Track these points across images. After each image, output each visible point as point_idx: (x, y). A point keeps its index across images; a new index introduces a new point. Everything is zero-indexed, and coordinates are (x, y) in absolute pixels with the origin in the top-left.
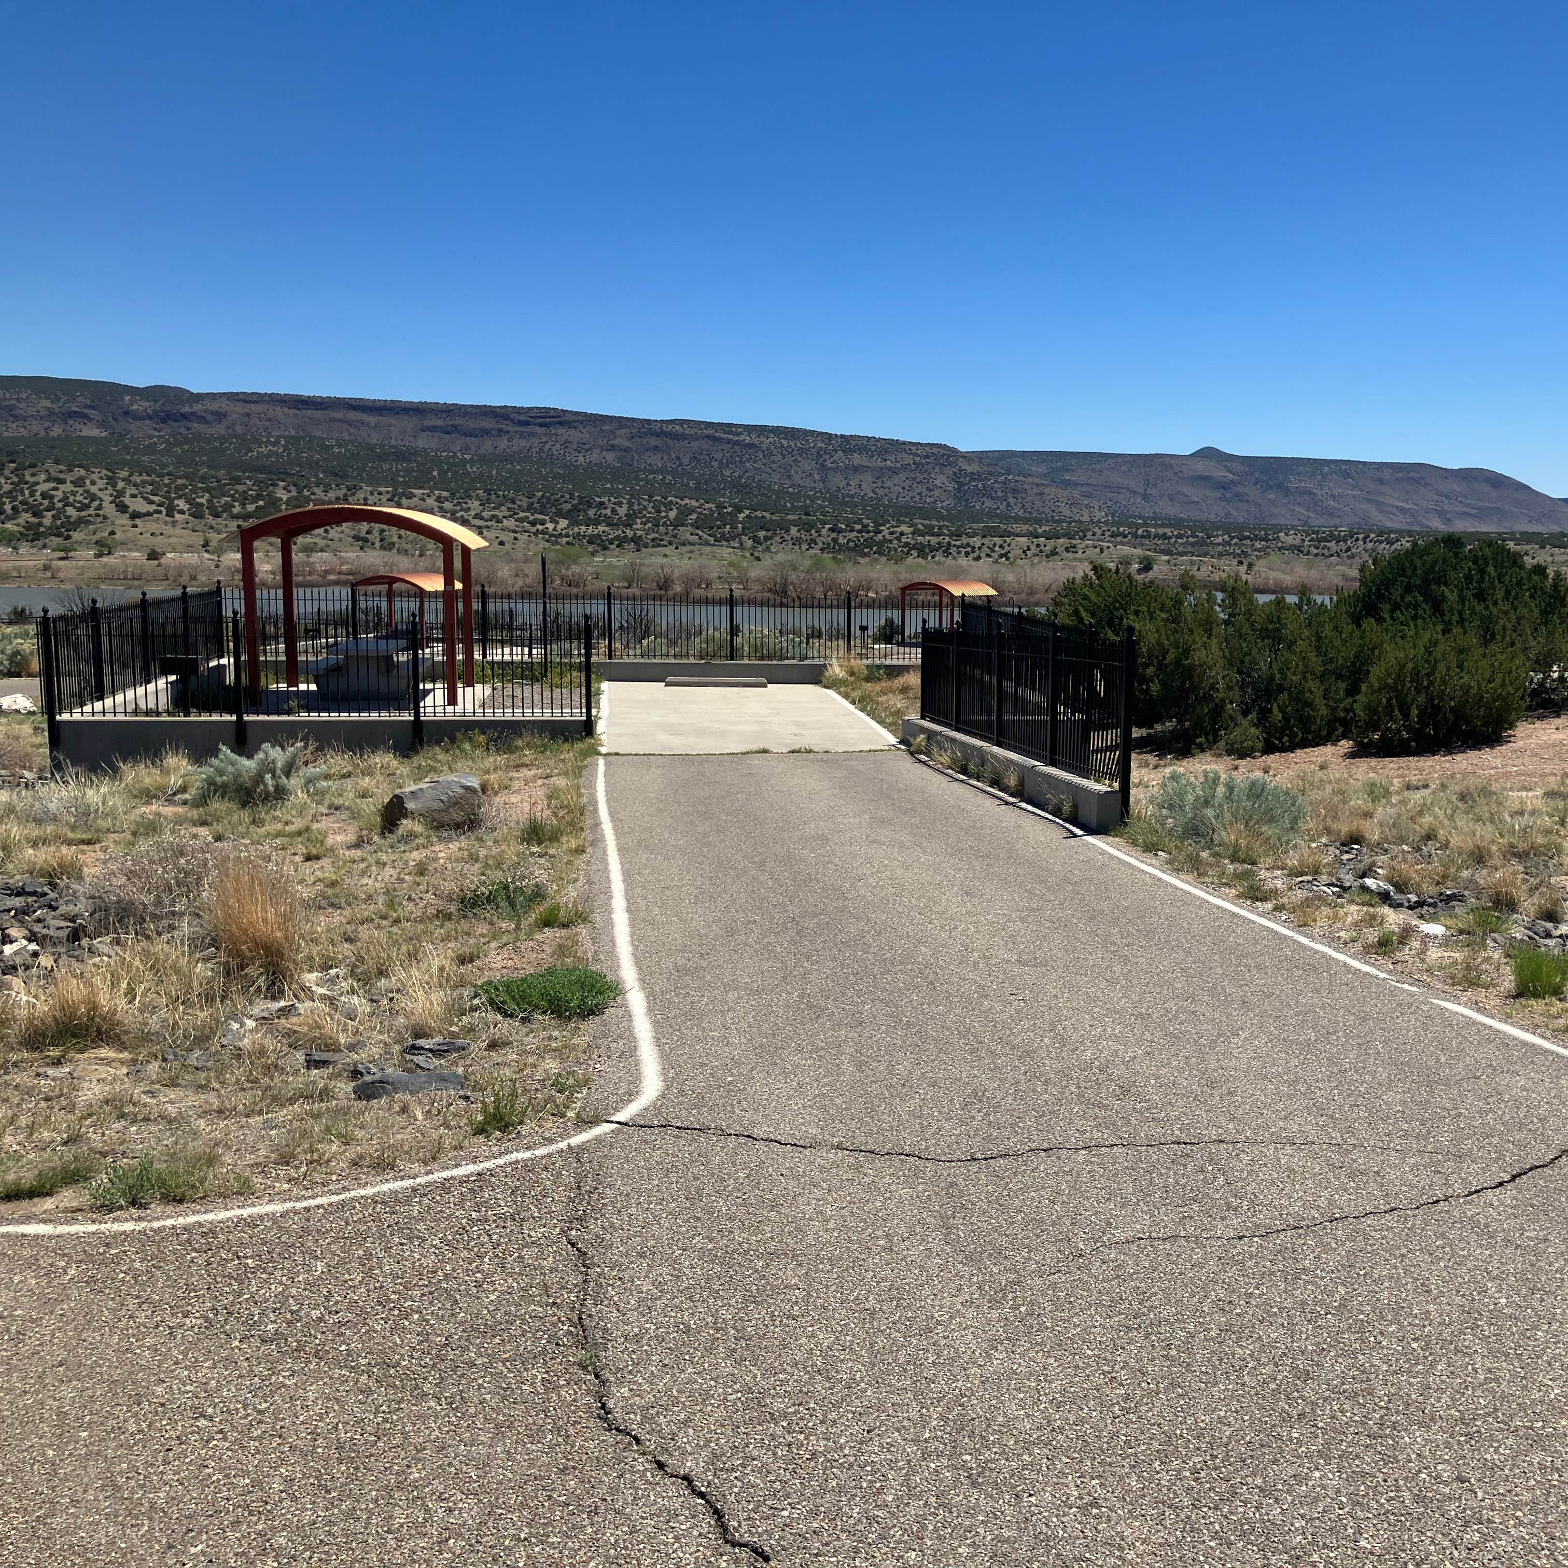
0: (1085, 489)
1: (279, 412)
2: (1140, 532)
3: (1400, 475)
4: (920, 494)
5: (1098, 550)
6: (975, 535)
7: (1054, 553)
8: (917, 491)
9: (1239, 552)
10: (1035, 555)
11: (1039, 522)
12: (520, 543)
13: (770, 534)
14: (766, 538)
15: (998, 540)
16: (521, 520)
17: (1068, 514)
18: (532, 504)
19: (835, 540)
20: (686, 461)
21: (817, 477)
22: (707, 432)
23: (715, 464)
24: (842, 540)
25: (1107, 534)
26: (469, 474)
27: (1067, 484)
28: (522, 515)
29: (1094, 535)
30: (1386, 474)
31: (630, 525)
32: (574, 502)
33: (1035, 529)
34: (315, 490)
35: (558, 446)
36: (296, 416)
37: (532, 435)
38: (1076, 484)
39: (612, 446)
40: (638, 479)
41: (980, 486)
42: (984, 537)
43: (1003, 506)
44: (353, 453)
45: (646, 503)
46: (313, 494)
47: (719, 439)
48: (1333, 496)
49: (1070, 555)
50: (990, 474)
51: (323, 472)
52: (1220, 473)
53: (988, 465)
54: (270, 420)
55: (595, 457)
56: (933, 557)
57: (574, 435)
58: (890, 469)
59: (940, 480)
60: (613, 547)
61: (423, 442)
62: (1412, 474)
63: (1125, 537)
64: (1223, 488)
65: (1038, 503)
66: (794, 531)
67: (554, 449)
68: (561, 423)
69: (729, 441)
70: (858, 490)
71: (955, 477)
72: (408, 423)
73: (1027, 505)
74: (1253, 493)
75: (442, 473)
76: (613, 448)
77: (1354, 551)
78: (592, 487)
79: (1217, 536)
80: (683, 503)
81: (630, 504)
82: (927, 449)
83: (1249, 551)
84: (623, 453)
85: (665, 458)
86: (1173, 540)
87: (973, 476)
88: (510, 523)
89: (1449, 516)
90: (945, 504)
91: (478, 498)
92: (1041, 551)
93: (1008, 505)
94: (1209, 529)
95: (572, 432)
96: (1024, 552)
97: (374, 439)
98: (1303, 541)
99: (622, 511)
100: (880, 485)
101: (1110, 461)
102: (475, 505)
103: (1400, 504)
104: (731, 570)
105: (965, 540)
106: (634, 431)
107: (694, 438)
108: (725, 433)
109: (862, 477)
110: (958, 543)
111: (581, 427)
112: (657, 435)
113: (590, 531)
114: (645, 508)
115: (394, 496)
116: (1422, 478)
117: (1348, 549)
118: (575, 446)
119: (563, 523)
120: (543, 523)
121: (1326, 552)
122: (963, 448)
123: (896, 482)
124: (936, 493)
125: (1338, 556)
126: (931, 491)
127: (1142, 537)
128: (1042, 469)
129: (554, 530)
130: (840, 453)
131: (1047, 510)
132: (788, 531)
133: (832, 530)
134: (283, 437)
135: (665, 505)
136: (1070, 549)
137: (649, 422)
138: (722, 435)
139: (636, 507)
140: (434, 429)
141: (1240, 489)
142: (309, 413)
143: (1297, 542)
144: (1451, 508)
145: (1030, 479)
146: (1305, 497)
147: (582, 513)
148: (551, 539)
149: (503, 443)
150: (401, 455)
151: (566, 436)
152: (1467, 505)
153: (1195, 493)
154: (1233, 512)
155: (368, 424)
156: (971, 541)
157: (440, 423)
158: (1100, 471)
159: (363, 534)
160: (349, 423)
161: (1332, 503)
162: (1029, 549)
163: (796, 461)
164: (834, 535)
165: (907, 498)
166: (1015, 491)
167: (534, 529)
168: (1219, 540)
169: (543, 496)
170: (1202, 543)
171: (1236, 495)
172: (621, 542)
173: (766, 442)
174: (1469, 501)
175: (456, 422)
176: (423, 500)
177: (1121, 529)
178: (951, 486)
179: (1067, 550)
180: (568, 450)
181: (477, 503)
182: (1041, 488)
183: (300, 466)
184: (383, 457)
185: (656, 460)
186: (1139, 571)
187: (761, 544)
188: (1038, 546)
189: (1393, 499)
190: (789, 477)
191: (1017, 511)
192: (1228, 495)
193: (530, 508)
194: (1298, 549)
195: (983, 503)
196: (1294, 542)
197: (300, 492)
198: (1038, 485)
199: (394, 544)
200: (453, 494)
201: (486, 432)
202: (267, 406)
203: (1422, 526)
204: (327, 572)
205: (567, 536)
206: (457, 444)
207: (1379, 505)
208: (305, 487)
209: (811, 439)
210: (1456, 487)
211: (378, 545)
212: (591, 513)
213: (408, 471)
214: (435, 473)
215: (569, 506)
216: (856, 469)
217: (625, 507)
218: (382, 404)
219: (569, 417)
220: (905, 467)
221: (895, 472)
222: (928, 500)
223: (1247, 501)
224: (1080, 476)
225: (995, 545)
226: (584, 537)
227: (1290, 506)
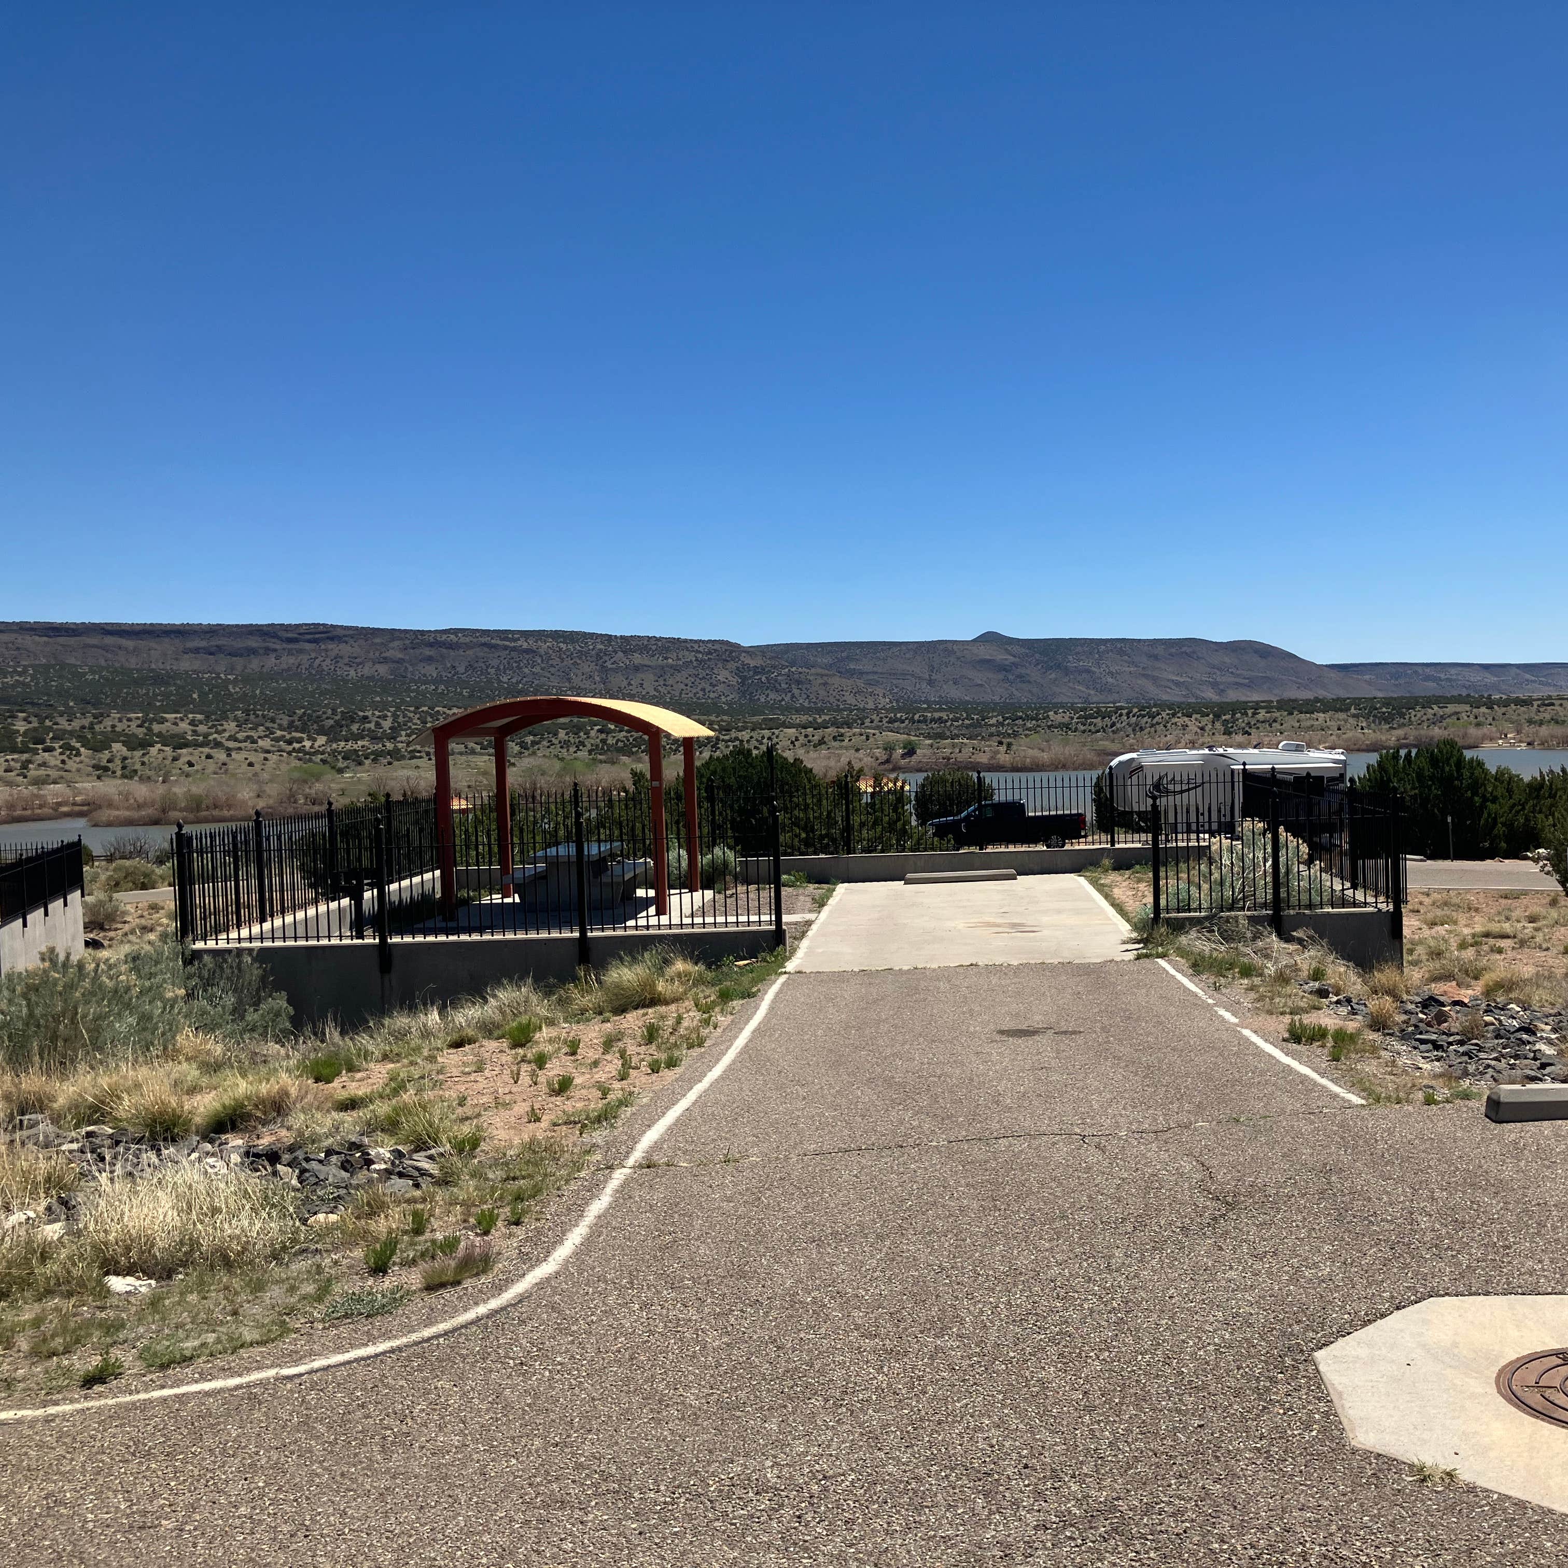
0: (871, 677)
1: (28, 641)
2: (916, 717)
3: (1173, 650)
4: (703, 690)
5: (864, 737)
6: (744, 728)
7: (822, 742)
8: (700, 687)
9: (1010, 732)
10: (803, 745)
11: (820, 711)
12: (270, 764)
13: (537, 738)
14: (534, 743)
15: (767, 733)
16: (277, 740)
17: (854, 702)
18: (293, 722)
19: (604, 741)
20: (461, 669)
21: (597, 679)
22: (483, 640)
23: (492, 671)
24: (610, 741)
25: (885, 720)
26: (231, 694)
27: (852, 673)
28: (279, 733)
29: (872, 722)
30: (1160, 650)
31: (394, 738)
32: (337, 718)
33: (815, 719)
34: (59, 720)
35: (328, 661)
36: (46, 644)
37: (301, 651)
38: (861, 673)
39: (385, 658)
40: (409, 690)
41: (764, 679)
42: (753, 730)
43: (787, 698)
44: (107, 680)
45: (411, 715)
46: (57, 724)
47: (495, 647)
48: (1111, 674)
49: (836, 744)
50: (774, 667)
51: (74, 700)
52: (1001, 657)
53: (771, 658)
54: (18, 649)
55: (367, 670)
56: (700, 753)
57: (345, 649)
58: (671, 667)
59: (723, 675)
60: (367, 762)
61: (186, 664)
62: (1184, 649)
63: (903, 722)
64: (1005, 670)
65: (822, 693)
66: (562, 734)
67: (324, 664)
68: (332, 639)
69: (506, 648)
70: (640, 689)
71: (738, 672)
72: (167, 645)
73: (812, 696)
74: (1034, 673)
75: (202, 695)
76: (385, 660)
77: (1118, 725)
78: (361, 701)
79: (992, 717)
80: (450, 712)
81: (395, 716)
82: (710, 645)
83: (1020, 730)
84: (395, 665)
85: (440, 667)
86: (949, 724)
87: (757, 670)
88: (265, 743)
89: (1221, 687)
90: (728, 698)
91: (236, 719)
92: (809, 741)
93: (793, 696)
94: (984, 710)
95: (342, 646)
96: (792, 743)
97: (133, 662)
98: (1072, 718)
99: (387, 724)
100: (662, 683)
101: (895, 649)
102: (231, 726)
103: (1174, 678)
104: (481, 778)
105: (733, 734)
106: (407, 642)
107: (468, 646)
108: (502, 640)
109: (643, 676)
110: (727, 738)
111: (351, 641)
112: (431, 645)
113: (348, 747)
114: (411, 720)
115: (144, 722)
116: (1194, 652)
117: (1113, 725)
118: (346, 660)
119: (321, 740)
120: (300, 741)
121: (1092, 727)
122: (745, 643)
123: (678, 679)
124: (720, 688)
125: (1104, 731)
126: (714, 686)
127: (919, 721)
128: (827, 660)
129: (311, 747)
130: (620, 654)
131: (832, 700)
132: (556, 734)
133: (600, 731)
134: (31, 666)
135: (431, 716)
136: (838, 738)
137: (422, 633)
138: (499, 642)
139: (401, 719)
140: (197, 650)
141: (1023, 671)
142: (61, 640)
143: (1067, 719)
144: (1224, 679)
145: (813, 671)
146: (1084, 675)
147: (345, 729)
148: (306, 755)
149: (271, 661)
150: (159, 679)
151: (336, 651)
152: (1238, 676)
153: (979, 677)
154: (1015, 692)
155: (126, 649)
156: (740, 735)
157: (203, 644)
158: (885, 660)
159: (104, 763)
160: (105, 648)
161: (1110, 680)
162: (797, 739)
163: (575, 664)
164: (604, 736)
165: (691, 695)
166: (798, 682)
167: (290, 748)
168: (993, 721)
169: (304, 713)
170: (977, 725)
171: (1018, 676)
172: (376, 757)
173: (544, 647)
174: (1238, 672)
175: (220, 643)
176: (176, 724)
177: (899, 715)
178: (734, 681)
179: (835, 738)
180: (339, 665)
181: (234, 724)
182: (825, 678)
183: (48, 695)
184: (137, 683)
185: (431, 670)
186: (903, 756)
187: (527, 749)
188: (806, 736)
189: (1169, 673)
190: (569, 680)
191: (802, 701)
192: (1011, 677)
193: (291, 727)
194: (1066, 726)
195: (767, 696)
196: (1063, 720)
197: (41, 722)
198: (822, 676)
199: (136, 771)
200: (208, 717)
201: (252, 652)
202: (14, 636)
203: (1197, 698)
204: (59, 804)
205: (323, 753)
206: (221, 664)
207: (1155, 679)
208: (46, 718)
209: (590, 642)
210: (1227, 660)
211: (119, 773)
212: (355, 727)
213: (167, 695)
214: (195, 696)
215: (331, 722)
216: (637, 669)
217: (390, 720)
218: (141, 628)
219: (341, 632)
220: (688, 664)
221: (677, 669)
222: (712, 695)
223: (1029, 682)
224: (865, 665)
225: (763, 737)
226: (340, 753)
227: (1071, 685)
